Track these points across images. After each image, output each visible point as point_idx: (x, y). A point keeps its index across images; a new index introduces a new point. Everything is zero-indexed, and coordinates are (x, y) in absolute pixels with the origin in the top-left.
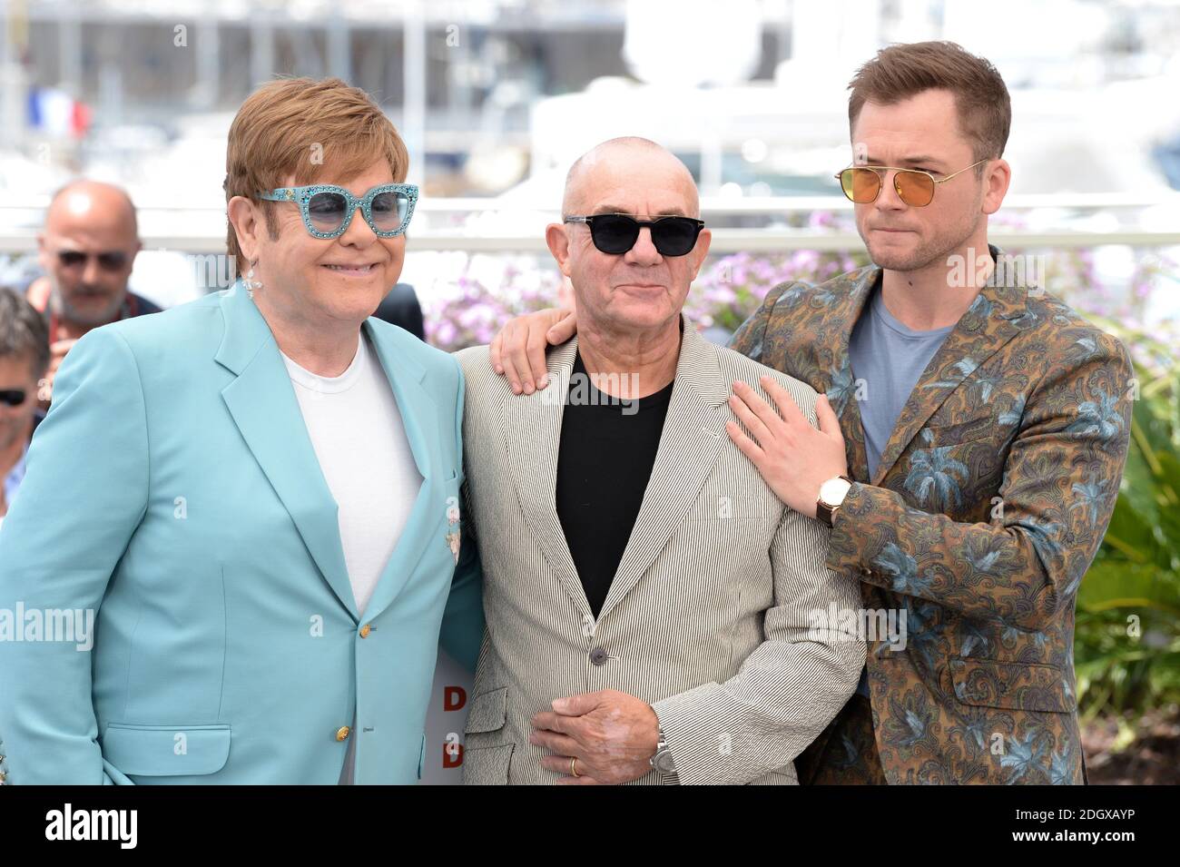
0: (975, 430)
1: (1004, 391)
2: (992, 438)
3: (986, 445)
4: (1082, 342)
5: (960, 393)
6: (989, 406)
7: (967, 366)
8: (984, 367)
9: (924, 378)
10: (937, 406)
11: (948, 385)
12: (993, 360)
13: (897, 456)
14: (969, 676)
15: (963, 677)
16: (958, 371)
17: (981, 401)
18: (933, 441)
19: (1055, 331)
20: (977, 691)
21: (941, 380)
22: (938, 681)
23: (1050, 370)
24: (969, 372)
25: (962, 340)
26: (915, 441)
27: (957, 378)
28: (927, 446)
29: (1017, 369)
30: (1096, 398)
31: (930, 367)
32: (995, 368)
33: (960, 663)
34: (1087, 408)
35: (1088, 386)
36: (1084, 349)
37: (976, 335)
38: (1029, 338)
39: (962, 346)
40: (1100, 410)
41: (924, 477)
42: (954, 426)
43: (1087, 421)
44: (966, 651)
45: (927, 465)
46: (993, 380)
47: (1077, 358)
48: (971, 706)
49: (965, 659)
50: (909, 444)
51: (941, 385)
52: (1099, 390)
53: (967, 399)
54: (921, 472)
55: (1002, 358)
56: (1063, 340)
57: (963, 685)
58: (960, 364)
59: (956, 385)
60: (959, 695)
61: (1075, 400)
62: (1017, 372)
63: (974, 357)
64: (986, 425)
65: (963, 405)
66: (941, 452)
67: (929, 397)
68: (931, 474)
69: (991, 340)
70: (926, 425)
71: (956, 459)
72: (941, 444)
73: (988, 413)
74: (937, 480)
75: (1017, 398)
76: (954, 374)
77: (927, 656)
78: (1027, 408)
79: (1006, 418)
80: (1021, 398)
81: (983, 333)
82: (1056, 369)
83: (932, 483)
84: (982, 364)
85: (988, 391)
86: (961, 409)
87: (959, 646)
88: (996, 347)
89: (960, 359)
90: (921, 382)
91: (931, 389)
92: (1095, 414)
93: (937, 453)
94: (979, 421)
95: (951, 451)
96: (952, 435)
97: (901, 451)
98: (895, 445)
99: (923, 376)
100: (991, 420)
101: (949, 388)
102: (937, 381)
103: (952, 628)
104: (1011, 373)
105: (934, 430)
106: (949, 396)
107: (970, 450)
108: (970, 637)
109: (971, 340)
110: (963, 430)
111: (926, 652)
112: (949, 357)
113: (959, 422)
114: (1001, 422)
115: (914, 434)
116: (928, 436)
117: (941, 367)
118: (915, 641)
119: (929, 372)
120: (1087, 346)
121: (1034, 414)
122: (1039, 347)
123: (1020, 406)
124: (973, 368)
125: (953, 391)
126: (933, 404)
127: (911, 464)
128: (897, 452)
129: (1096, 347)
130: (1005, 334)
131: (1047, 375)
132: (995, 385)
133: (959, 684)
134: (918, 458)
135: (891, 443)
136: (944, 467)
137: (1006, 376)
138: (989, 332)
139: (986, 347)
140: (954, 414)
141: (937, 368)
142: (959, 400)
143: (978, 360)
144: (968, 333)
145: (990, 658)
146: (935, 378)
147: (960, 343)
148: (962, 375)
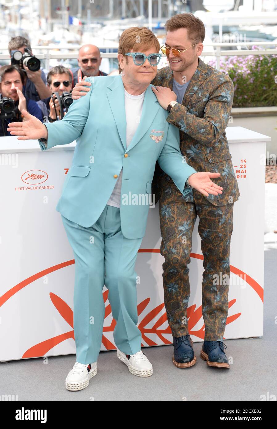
0: (198, 104)
1: (204, 93)
2: (202, 105)
3: (201, 107)
4: (221, 79)
5: (195, 96)
6: (201, 97)
7: (196, 88)
8: (199, 88)
11: (192, 94)
12: (201, 86)
14: (211, 157)
15: (210, 157)
16: (194, 90)
17: (199, 97)
18: (189, 107)
19: (215, 76)
20: (213, 160)
21: (190, 93)
22: (205, 161)
23: (214, 87)
25: (194, 82)
27: (194, 92)
28: (189, 109)
30: (225, 91)
32: (202, 88)
33: (208, 155)
34: (223, 94)
35: (223, 89)
36: (221, 81)
37: (197, 80)
38: (209, 79)
39: (194, 84)
40: (226, 94)
43: (224, 97)
44: (208, 152)
46: (201, 91)
47: (220, 83)
48: (213, 163)
49: (209, 153)
51: (190, 94)
52: (226, 89)
53: (196, 97)
56: (216, 79)
57: (210, 159)
58: (194, 88)
60: (210, 162)
61: (221, 92)
62: (207, 88)
63: (197, 86)
67: (188, 97)
69: (200, 81)
71: (195, 111)
72: (192, 108)
73: (201, 99)
75: (207, 94)
77: (200, 156)
78: (209, 96)
79: (205, 100)
80: (208, 94)
81: (198, 79)
82: (215, 87)
85: (201, 94)
86: (195, 99)
87: (207, 151)
88: (202, 83)
89: (194, 87)
91: (188, 95)
92: (225, 95)
93: (191, 110)
94: (199, 101)
96: (193, 106)
100: (202, 101)
101: (192, 95)
103: (203, 148)
104: (205, 89)
105: (189, 105)
106: (192, 97)
107: (198, 108)
108: (208, 148)
109: (196, 82)
110: (195, 104)
111: (200, 155)
112: (191, 86)
113: (195, 102)
114: (204, 101)
117: (190, 89)
118: (197, 154)
119: (187, 91)
121: (212, 97)
122: (211, 81)
123: (207, 96)
124: (197, 89)
125: (193, 95)
126: (189, 99)
129: (224, 80)
130: (203, 79)
131: (213, 88)
132: (202, 92)
133: (209, 159)
136: (193, 113)
138: (200, 79)
139: (199, 83)
140: (193, 101)
142: (194, 97)
143: (198, 86)
144: (195, 80)
145: (214, 151)
146: (189, 92)
148: (195, 91)
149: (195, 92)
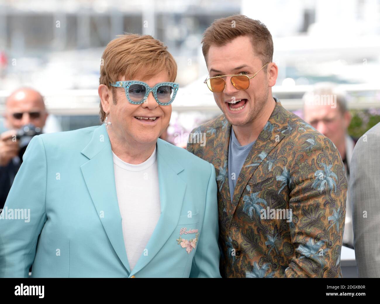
0: (267, 184)
1: (278, 165)
2: (274, 187)
3: (272, 190)
4: (309, 140)
5: (260, 168)
6: (272, 172)
7: (263, 155)
8: (270, 155)
9: (246, 163)
10: (251, 175)
11: (255, 165)
12: (273, 151)
13: (239, 199)
16: (259, 158)
17: (268, 170)
18: (250, 190)
19: (299, 136)
21: (252, 163)
24: (264, 158)
25: (261, 144)
26: (244, 191)
27: (259, 161)
28: (248, 193)
29: (282, 154)
30: (322, 168)
31: (248, 158)
32: (274, 155)
34: (319, 173)
35: (317, 163)
36: (309, 144)
37: (267, 140)
38: (287, 139)
39: (261, 147)
40: (325, 173)
41: (249, 207)
42: (258, 183)
45: (249, 201)
46: (273, 161)
47: (307, 148)
50: (242, 194)
51: (253, 165)
52: (322, 164)
53: (263, 170)
54: (248, 205)
55: (277, 150)
56: (301, 140)
58: (260, 155)
59: (258, 164)
62: (282, 156)
63: (266, 151)
64: (271, 181)
65: (261, 173)
66: (254, 195)
67: (248, 171)
68: (252, 206)
69: (273, 142)
70: (247, 184)
71: (260, 198)
72: (254, 192)
73: (271, 176)
74: (255, 208)
75: (283, 168)
76: (258, 160)
79: (280, 178)
80: (285, 169)
81: (270, 139)
83: (253, 209)
84: (269, 153)
85: (271, 165)
86: (261, 175)
88: (275, 145)
89: (260, 153)
90: (244, 165)
91: (249, 167)
92: (323, 175)
93: (253, 196)
94: (268, 180)
95: (258, 195)
96: (258, 187)
97: (240, 197)
98: (237, 195)
99: (245, 162)
100: (273, 179)
101: (256, 166)
102: (251, 163)
104: (280, 157)
105: (250, 186)
106: (256, 170)
107: (266, 193)
109: (265, 143)
110: (261, 185)
112: (256, 152)
113: (260, 181)
114: (278, 180)
115: (243, 189)
116: (249, 188)
117: (253, 157)
119: (248, 160)
120: (311, 142)
122: (292, 144)
123: (285, 173)
124: (265, 156)
125: (257, 167)
126: (250, 174)
127: (244, 202)
128: (238, 197)
129: (315, 143)
130: (279, 138)
131: (295, 158)
132: (273, 163)
134: (246, 198)
135: (235, 194)
136: (256, 202)
137: (278, 158)
138: (272, 138)
139: (271, 145)
140: (258, 177)
141: (251, 158)
142: (260, 171)
143: (267, 152)
144: (264, 140)
146: (250, 162)
147: (260, 145)
148: (261, 159)
149: (261, 161)
